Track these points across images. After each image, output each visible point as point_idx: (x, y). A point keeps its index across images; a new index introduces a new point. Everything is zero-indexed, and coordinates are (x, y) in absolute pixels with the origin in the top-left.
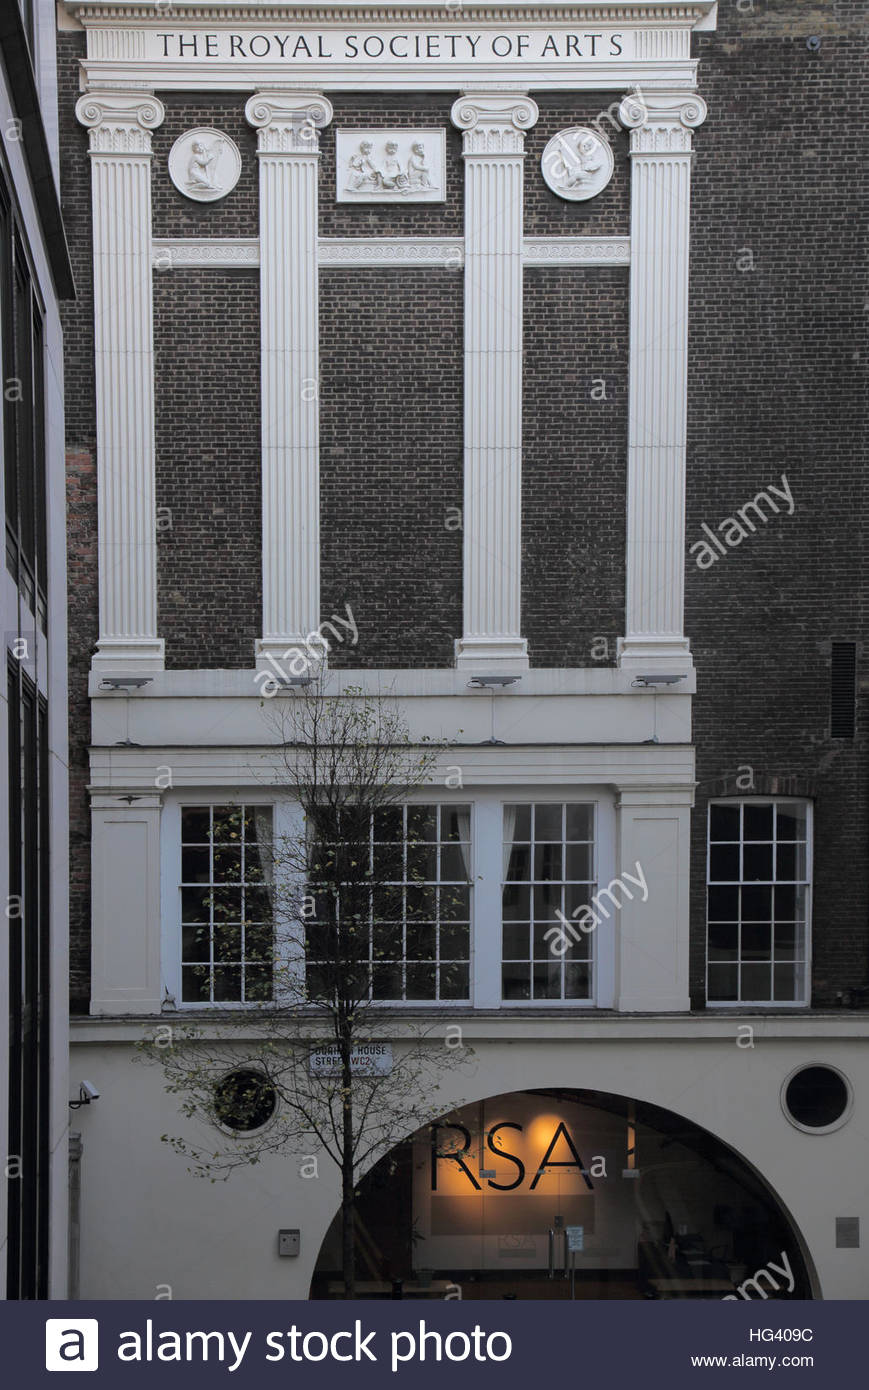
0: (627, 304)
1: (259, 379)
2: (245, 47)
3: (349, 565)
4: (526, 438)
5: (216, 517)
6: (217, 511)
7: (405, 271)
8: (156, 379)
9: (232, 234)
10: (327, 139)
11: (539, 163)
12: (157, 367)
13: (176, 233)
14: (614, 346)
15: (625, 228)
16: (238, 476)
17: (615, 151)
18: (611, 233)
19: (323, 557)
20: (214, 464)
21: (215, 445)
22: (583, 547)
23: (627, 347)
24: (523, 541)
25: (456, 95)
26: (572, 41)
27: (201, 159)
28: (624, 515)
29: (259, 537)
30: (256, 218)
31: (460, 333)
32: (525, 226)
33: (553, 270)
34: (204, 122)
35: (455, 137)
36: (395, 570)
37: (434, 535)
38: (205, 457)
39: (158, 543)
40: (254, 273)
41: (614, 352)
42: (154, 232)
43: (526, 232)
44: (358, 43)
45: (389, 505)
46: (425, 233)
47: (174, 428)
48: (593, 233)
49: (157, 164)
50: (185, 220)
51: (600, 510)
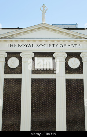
0: (83, 85)
1: (21, 96)
2: (21, 46)
3: (36, 129)
4: (67, 107)
5: (13, 120)
6: (13, 119)
7: (46, 79)
8: (3, 96)
9: (17, 73)
10: (33, 59)
11: (68, 63)
12: (4, 94)
13: (8, 73)
14: (81, 91)
15: (82, 73)
16: (17, 113)
17: (80, 61)
18: (80, 73)
19: (31, 127)
20: (12, 111)
21: (13, 107)
22: (78, 126)
23: (84, 92)
24: (67, 125)
25: (54, 53)
26: (72, 45)
27: (13, 62)
28: (85, 120)
29: (20, 123)
30: (21, 71)
31: (55, 89)
32: (66, 72)
33: (71, 80)
34: (14, 56)
35: (54, 59)
36: (44, 130)
37: (51, 123)
38: (11, 109)
39: (2, 125)
40: (21, 79)
41: (81, 92)
42: (5, 73)
43: (66, 73)
44: (39, 45)
45: (43, 118)
46: (49, 73)
47: (6, 104)
48: (77, 73)
49: (6, 63)
50: (10, 71)
51: (80, 119)
